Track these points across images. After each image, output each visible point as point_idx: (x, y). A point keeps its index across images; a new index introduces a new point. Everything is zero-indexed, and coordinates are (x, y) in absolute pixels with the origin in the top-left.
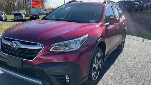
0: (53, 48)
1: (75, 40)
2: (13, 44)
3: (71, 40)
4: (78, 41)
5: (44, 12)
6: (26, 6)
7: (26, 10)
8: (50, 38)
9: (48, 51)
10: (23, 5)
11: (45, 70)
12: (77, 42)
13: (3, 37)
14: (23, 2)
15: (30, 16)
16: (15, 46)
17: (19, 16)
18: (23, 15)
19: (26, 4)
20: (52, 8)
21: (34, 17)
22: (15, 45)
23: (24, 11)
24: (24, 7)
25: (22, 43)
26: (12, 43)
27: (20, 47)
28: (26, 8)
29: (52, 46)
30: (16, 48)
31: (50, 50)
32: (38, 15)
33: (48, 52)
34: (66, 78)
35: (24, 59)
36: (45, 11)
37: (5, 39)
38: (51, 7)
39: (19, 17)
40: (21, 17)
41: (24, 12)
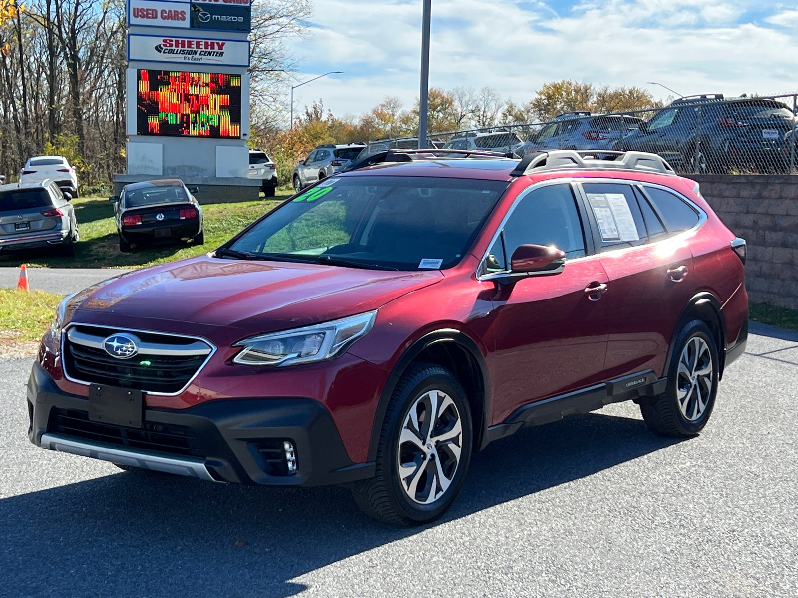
0: (245, 351)
1: (318, 326)
2: (115, 344)
3: (306, 328)
4: (328, 332)
5: (241, 174)
6: (78, 113)
7: (82, 152)
8: (235, 321)
9: (230, 362)
10: (51, 102)
11: (220, 423)
12: (324, 334)
13: (72, 326)
14: (52, 79)
15: (125, 215)
16: (121, 350)
17: (26, 217)
18: (57, 202)
19: (75, 94)
20: (324, 117)
21: (160, 217)
22: (123, 347)
23: (66, 165)
24: (55, 126)
25: (146, 339)
26: (112, 340)
27: (139, 352)
28: (79, 131)
29: (242, 348)
30: (125, 355)
31: (236, 360)
32: (192, 199)
33: (228, 365)
34: (285, 457)
35: (149, 393)
36: (256, 159)
37: (80, 329)
38: (314, 116)
39: (28, 224)
40: (41, 224)
41: (63, 177)
